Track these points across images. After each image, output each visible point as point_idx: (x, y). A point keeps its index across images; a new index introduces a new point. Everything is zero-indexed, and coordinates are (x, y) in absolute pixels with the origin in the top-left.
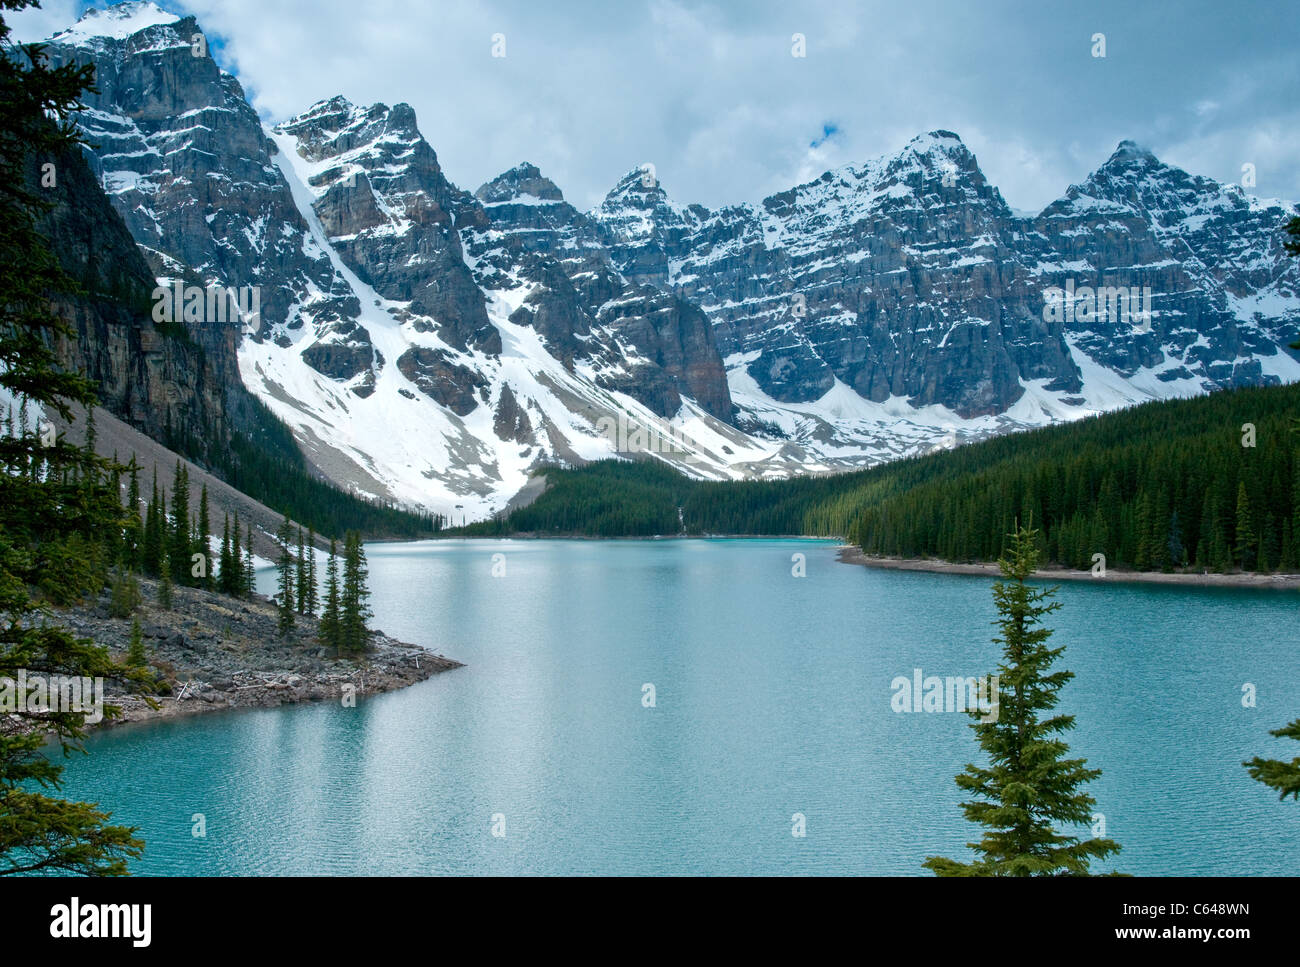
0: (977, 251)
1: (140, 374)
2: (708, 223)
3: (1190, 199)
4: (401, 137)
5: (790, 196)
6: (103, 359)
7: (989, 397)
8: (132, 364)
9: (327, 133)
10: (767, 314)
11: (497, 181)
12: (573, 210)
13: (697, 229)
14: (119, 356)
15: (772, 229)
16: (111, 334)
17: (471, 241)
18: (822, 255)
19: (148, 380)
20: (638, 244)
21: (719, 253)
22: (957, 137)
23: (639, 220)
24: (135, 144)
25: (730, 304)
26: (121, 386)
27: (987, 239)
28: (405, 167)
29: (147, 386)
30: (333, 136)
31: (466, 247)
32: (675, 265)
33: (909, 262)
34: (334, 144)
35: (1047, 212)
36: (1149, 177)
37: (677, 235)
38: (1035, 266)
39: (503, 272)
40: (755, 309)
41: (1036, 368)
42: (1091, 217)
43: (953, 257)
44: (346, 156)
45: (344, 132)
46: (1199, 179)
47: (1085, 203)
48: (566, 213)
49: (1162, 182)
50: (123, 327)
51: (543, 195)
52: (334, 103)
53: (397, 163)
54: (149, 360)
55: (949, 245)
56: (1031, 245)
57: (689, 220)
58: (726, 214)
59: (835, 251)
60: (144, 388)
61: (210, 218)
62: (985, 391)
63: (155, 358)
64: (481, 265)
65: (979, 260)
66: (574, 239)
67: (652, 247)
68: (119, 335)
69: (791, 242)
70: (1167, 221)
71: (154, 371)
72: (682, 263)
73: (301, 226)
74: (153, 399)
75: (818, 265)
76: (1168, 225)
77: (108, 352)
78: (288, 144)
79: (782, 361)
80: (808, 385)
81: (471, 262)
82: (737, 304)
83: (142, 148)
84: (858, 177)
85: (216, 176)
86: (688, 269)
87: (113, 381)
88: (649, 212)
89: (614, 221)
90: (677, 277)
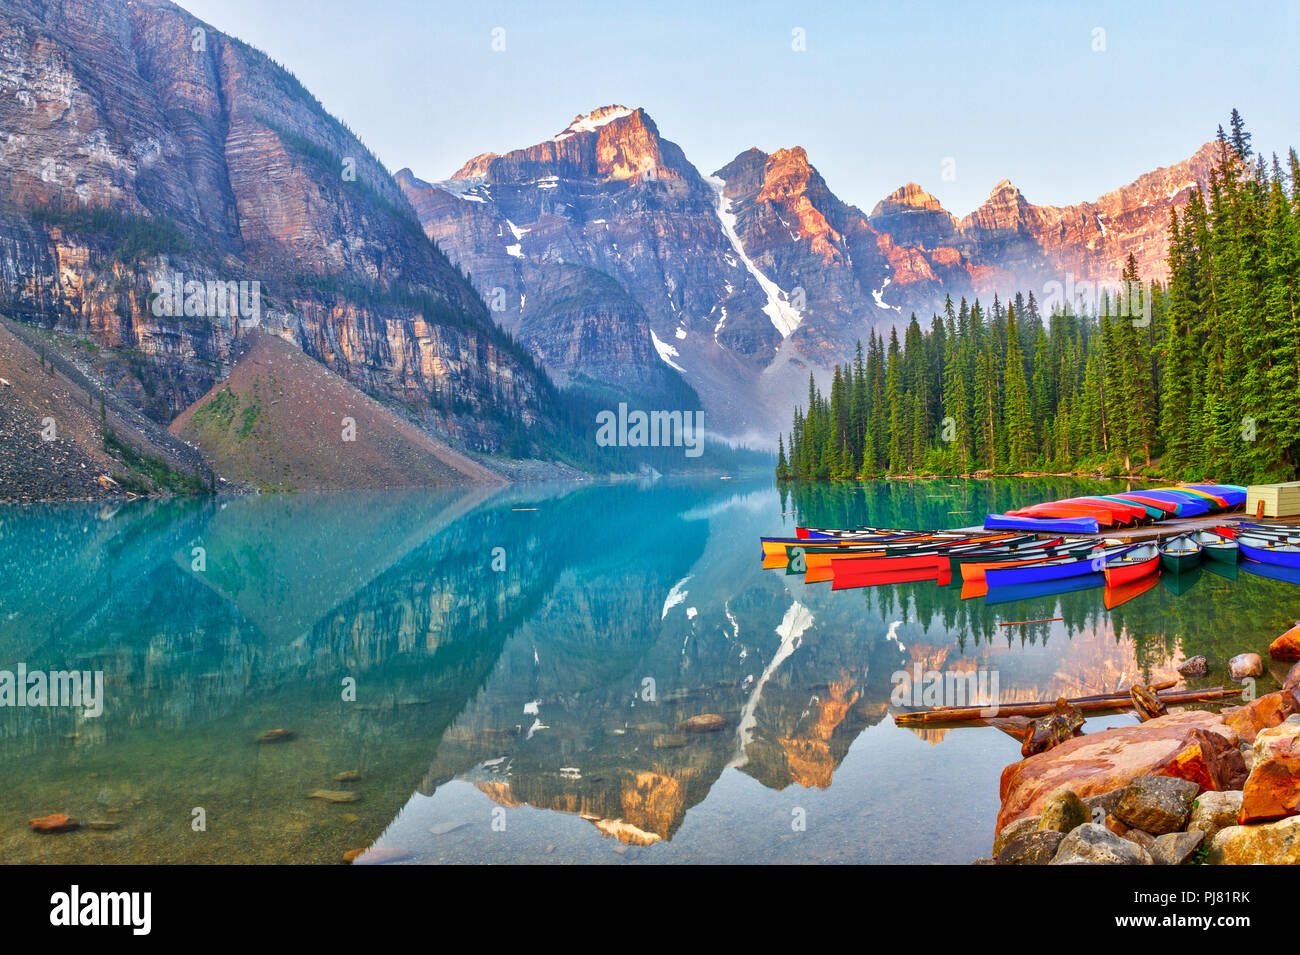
1: (414, 354)
6: (382, 345)
8: (408, 348)
16: (389, 327)
19: (421, 358)
26: (398, 365)
29: (420, 362)
50: (398, 321)
54: (421, 343)
60: (417, 365)
63: (425, 341)
68: (395, 327)
71: (425, 351)
74: (425, 371)
77: (386, 340)
87: (392, 361)
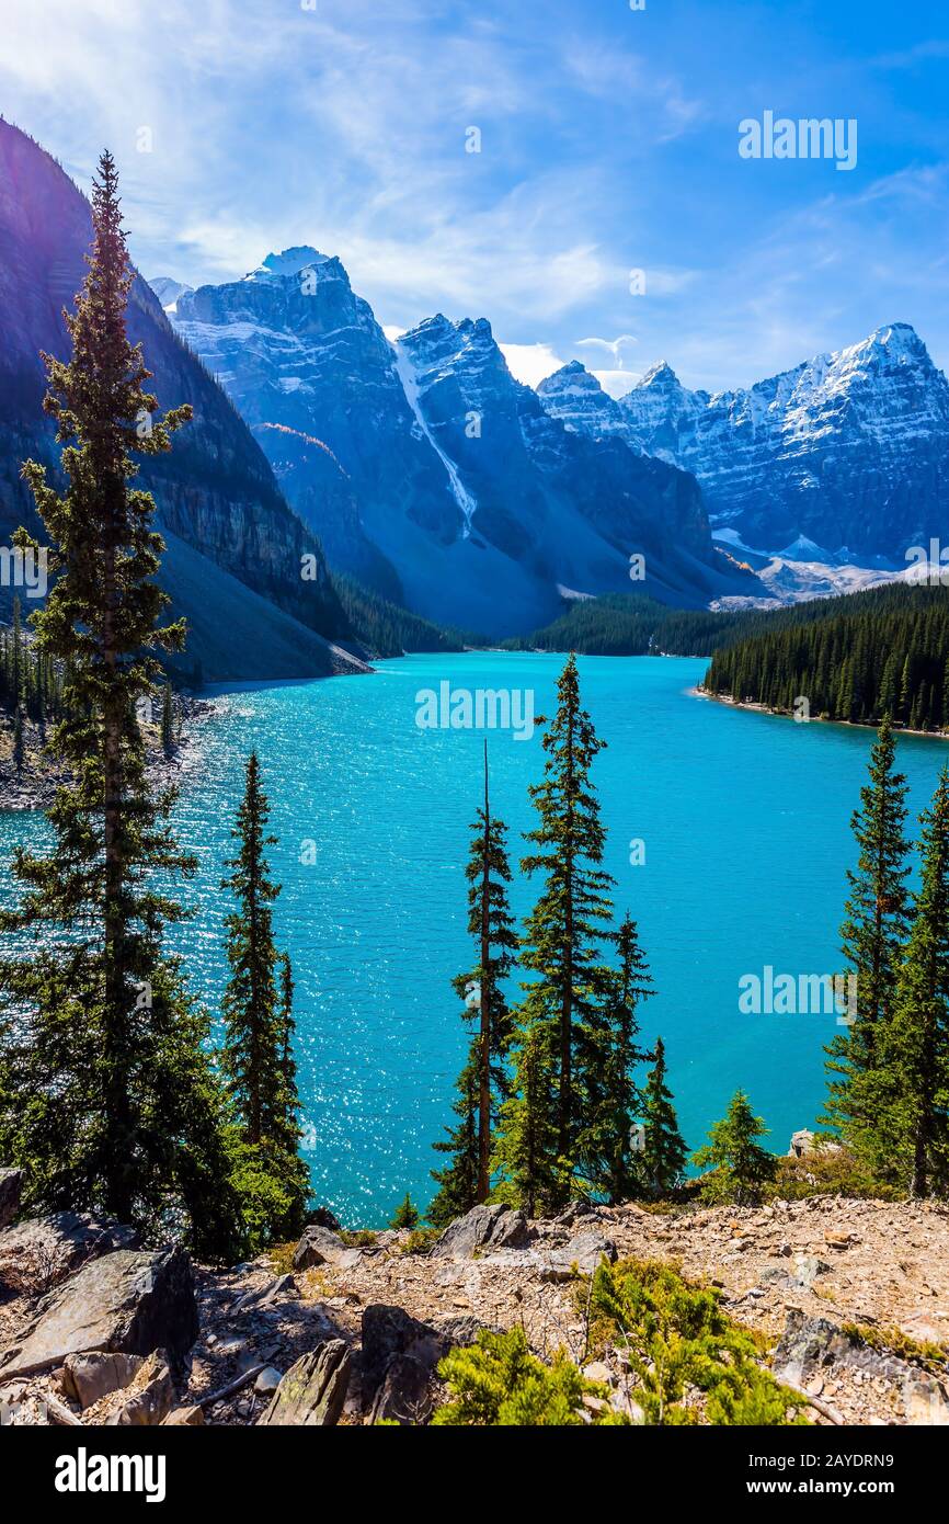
0: (921, 425)
1: (252, 537)
2: (709, 406)
4: (482, 345)
5: (774, 382)
6: (227, 527)
8: (247, 531)
9: (430, 343)
10: (750, 478)
11: (554, 376)
12: (608, 397)
13: (701, 411)
14: (237, 525)
15: (759, 410)
17: (528, 425)
19: (258, 542)
20: (656, 424)
21: (717, 430)
24: (299, 356)
25: (723, 471)
26: (239, 547)
27: (929, 415)
28: (482, 369)
30: (433, 345)
31: (524, 431)
32: (683, 439)
33: (864, 436)
34: (434, 352)
37: (686, 415)
39: (550, 449)
40: (740, 474)
43: (901, 430)
44: (443, 362)
45: (441, 343)
48: (602, 400)
50: (239, 505)
51: (588, 387)
52: (435, 322)
53: (477, 366)
55: (898, 421)
57: (696, 403)
58: (724, 398)
60: (255, 549)
63: (262, 526)
64: (533, 445)
65: (922, 432)
66: (608, 421)
67: (668, 425)
72: (689, 438)
73: (411, 416)
75: (794, 438)
78: (402, 353)
79: (760, 516)
80: (779, 534)
81: (528, 441)
82: (729, 471)
83: (303, 358)
85: (352, 379)
86: (693, 443)
87: (234, 543)
88: (667, 396)
89: (639, 405)
90: (684, 450)
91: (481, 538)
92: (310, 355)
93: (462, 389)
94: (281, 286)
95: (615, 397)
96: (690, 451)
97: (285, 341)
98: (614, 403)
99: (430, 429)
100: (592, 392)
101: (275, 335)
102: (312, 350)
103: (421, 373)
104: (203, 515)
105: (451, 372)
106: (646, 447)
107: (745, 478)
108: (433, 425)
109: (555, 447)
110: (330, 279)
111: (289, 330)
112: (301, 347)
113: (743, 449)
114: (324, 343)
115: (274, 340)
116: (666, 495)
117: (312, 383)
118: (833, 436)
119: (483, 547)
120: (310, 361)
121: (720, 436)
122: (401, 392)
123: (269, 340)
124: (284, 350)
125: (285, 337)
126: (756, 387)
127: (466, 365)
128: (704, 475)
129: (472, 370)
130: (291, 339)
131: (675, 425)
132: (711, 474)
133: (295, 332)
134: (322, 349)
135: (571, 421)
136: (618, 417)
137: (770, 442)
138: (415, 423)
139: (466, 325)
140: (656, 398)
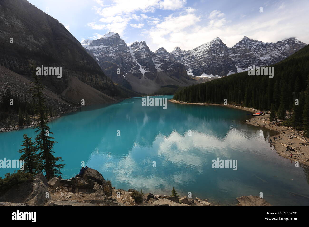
0: (222, 54)
2: (186, 53)
3: (254, 43)
4: (144, 46)
5: (197, 48)
6: (92, 79)
7: (224, 73)
11: (158, 50)
12: (168, 53)
14: (94, 78)
15: (195, 53)
18: (201, 56)
20: (177, 56)
21: (188, 57)
22: (219, 38)
23: (177, 53)
25: (189, 63)
27: (224, 52)
28: (145, 49)
30: (136, 46)
31: (153, 59)
32: (182, 59)
33: (213, 56)
34: (136, 47)
35: (233, 47)
36: (248, 41)
37: (182, 54)
38: (231, 55)
40: (192, 64)
41: (231, 69)
42: (239, 47)
43: (219, 55)
44: (138, 49)
45: (137, 46)
46: (255, 41)
47: (238, 45)
48: (167, 53)
49: (250, 41)
51: (164, 51)
52: (136, 42)
53: (144, 49)
54: (98, 79)
55: (218, 53)
56: (230, 52)
57: (184, 52)
58: (189, 51)
59: (203, 55)
61: (121, 58)
62: (224, 72)
64: (155, 61)
65: (223, 55)
66: (168, 56)
67: (179, 56)
69: (197, 55)
70: (250, 47)
71: (99, 79)
72: (183, 58)
74: (99, 83)
75: (201, 57)
76: (251, 47)
78: (131, 48)
79: (196, 70)
80: (200, 73)
81: (153, 61)
82: (190, 63)
84: (206, 45)
86: (184, 59)
88: (179, 52)
89: (174, 54)
90: (182, 60)
91: (146, 77)
92: (114, 50)
93: (141, 53)
94: (108, 39)
95: (169, 52)
96: (184, 60)
97: (109, 48)
98: (169, 53)
99: (136, 60)
100: (165, 52)
101: (107, 47)
102: (114, 49)
103: (134, 51)
104: (87, 77)
105: (139, 50)
106: (176, 60)
107: (193, 64)
108: (136, 59)
109: (158, 61)
110: (116, 37)
111: (110, 46)
112: (112, 48)
113: (193, 59)
114: (116, 47)
115: (107, 48)
116: (179, 68)
117: (114, 54)
118: (208, 57)
119: (146, 79)
120: (114, 51)
121: (188, 58)
122: (130, 54)
123: (106, 48)
124: (109, 49)
125: (109, 47)
126: (194, 49)
127: (142, 49)
128: (186, 64)
129: (143, 50)
130: (110, 47)
131: (180, 56)
132: (187, 64)
133: (111, 46)
134: (116, 49)
135: (162, 57)
136: (170, 56)
137: (197, 58)
138: (133, 59)
139: (141, 42)
140: (177, 52)
